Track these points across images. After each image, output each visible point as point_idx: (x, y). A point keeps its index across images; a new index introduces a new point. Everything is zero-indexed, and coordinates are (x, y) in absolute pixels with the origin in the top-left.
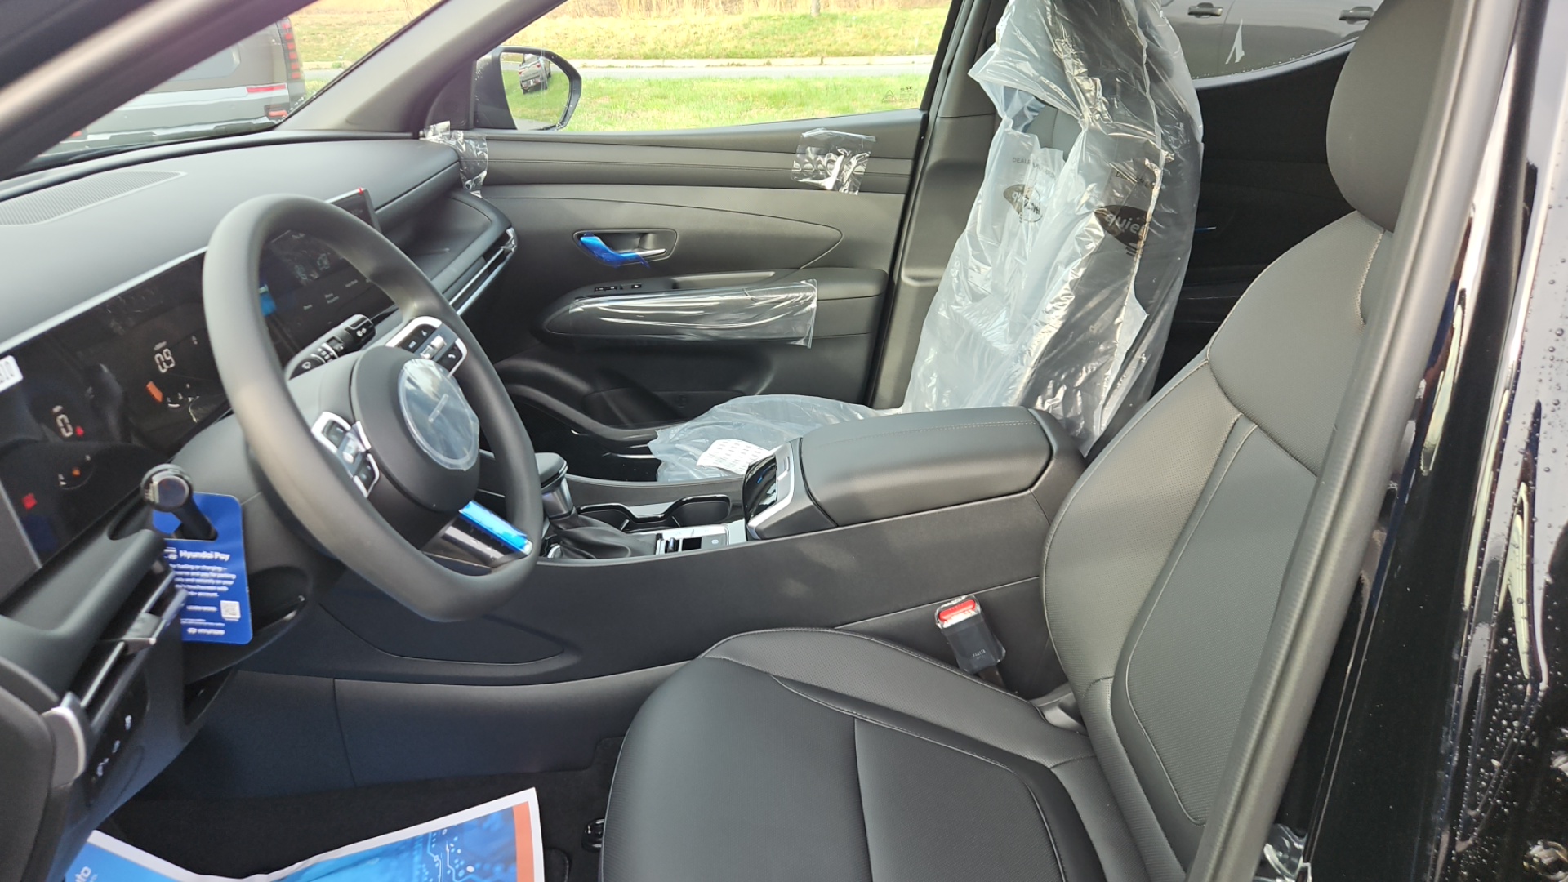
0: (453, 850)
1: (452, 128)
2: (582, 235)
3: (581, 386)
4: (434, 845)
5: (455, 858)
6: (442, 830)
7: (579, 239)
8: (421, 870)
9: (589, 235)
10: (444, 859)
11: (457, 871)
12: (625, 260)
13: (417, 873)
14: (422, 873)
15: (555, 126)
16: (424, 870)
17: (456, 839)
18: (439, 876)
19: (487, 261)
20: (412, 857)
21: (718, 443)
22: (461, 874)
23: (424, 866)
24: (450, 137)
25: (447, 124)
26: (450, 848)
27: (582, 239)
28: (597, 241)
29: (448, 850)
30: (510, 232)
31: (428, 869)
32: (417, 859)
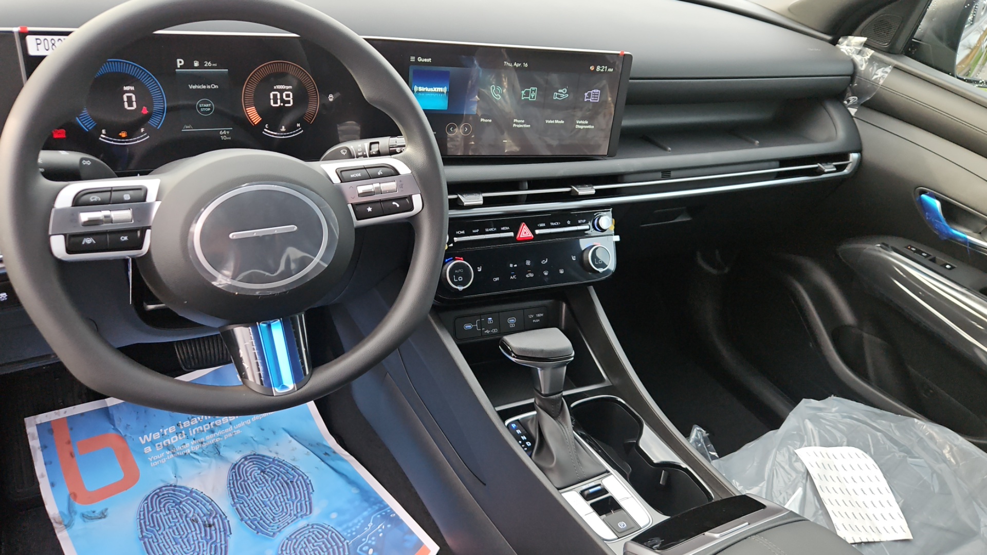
0: (380, 530)
1: (866, 45)
2: (924, 192)
3: (848, 316)
4: (379, 516)
5: (375, 536)
6: (394, 513)
7: (921, 194)
8: (359, 521)
9: (931, 195)
10: (372, 529)
11: (367, 544)
12: (954, 238)
13: (356, 521)
14: (356, 524)
15: (977, 82)
16: (359, 524)
17: (389, 526)
18: (359, 536)
19: (780, 167)
20: (365, 510)
21: (853, 450)
22: (365, 548)
23: (362, 521)
24: (860, 52)
25: (864, 39)
26: (381, 528)
27: (923, 196)
28: (937, 204)
29: (379, 527)
30: (854, 156)
31: (361, 526)
32: (365, 513)
